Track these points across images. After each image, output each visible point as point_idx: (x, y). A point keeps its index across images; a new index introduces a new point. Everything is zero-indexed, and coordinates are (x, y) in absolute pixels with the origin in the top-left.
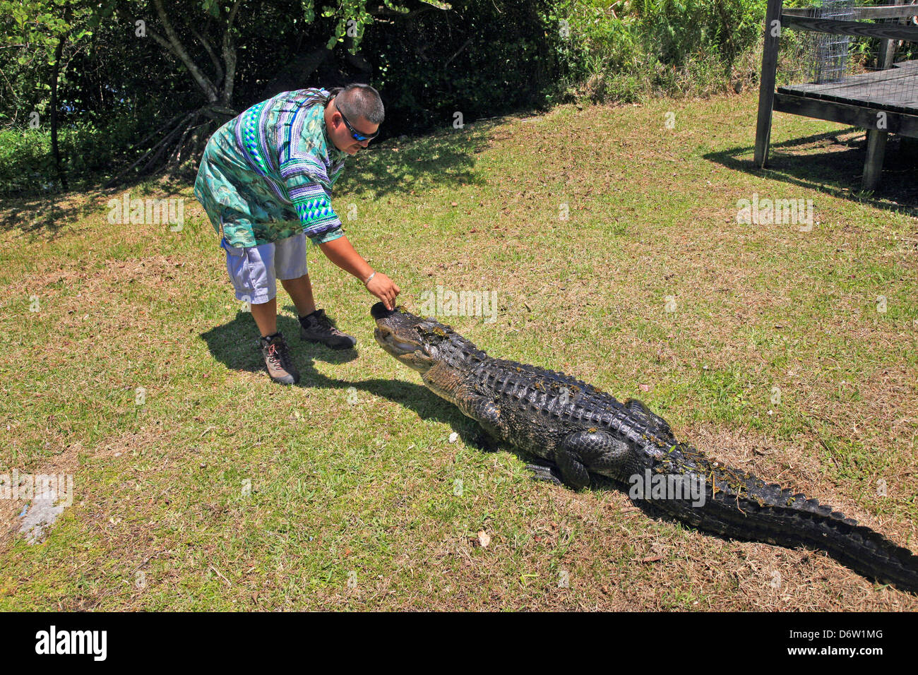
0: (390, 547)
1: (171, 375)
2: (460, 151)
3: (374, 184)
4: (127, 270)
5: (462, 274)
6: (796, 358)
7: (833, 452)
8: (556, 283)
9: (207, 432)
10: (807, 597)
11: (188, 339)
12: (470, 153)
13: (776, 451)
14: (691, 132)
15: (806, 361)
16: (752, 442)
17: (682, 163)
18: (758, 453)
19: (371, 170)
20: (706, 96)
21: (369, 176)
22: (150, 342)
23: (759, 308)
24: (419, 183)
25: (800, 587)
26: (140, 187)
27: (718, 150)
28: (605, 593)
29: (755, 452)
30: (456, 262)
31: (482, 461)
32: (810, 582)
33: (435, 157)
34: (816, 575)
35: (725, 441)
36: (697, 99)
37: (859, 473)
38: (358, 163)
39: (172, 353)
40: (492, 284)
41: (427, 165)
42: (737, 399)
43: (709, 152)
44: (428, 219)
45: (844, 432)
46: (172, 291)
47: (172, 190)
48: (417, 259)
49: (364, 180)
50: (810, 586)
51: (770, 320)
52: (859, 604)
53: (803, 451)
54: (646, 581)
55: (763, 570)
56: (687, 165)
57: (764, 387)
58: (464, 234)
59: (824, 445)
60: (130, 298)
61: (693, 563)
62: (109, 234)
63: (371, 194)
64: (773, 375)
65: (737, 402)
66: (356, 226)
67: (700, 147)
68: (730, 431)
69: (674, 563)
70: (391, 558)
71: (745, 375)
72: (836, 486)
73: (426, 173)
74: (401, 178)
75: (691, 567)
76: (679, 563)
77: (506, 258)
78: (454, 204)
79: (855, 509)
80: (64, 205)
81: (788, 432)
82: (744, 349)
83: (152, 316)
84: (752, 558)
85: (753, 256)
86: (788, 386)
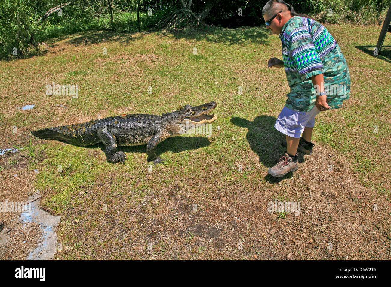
0: (188, 158)
1: (143, 92)
2: (265, 33)
3: (231, 40)
4: (142, 58)
5: (248, 74)
6: (358, 125)
7: (358, 161)
8: (279, 83)
9: (147, 111)
10: (326, 208)
11: (152, 81)
12: (268, 34)
13: (336, 156)
14: (354, 37)
15: (362, 127)
16: (329, 151)
17: (346, 48)
18: (330, 156)
19: (231, 36)
20: (366, 25)
21: (230, 38)
22: (141, 80)
23: (352, 105)
24: (246, 42)
25: (325, 204)
26: (156, 33)
27: (362, 45)
28: (254, 190)
29: (328, 155)
30: (247, 70)
31: (228, 138)
32: (329, 204)
33: (255, 34)
34: (333, 202)
35: (319, 149)
36: (362, 26)
37: (365, 171)
38: (228, 33)
39: (146, 85)
40: (257, 80)
41: (251, 36)
42: (329, 135)
43: (358, 45)
44: (244, 54)
45: (365, 155)
46: (153, 66)
47: (165, 35)
48: (235, 67)
49: (228, 39)
50: (329, 205)
51: (354, 109)
52: (344, 215)
53: (347, 158)
54: (271, 190)
55: (314, 196)
56: (347, 49)
57: (342, 133)
58: (254, 61)
59: (355, 158)
60: (139, 66)
61: (290, 188)
62: (142, 46)
63: (228, 43)
64: (347, 129)
65: (330, 136)
66: (218, 54)
67: (355, 43)
68: (322, 146)
69: (283, 186)
70: (187, 162)
71: (336, 127)
72: (354, 173)
73: (250, 39)
74: (240, 40)
75: (289, 189)
76: (285, 186)
77: (265, 71)
78: (255, 51)
79: (357, 183)
80: (133, 36)
81: (344, 150)
82: (339, 118)
83: (144, 73)
84: (312, 191)
85: (359, 86)
86: (351, 134)
